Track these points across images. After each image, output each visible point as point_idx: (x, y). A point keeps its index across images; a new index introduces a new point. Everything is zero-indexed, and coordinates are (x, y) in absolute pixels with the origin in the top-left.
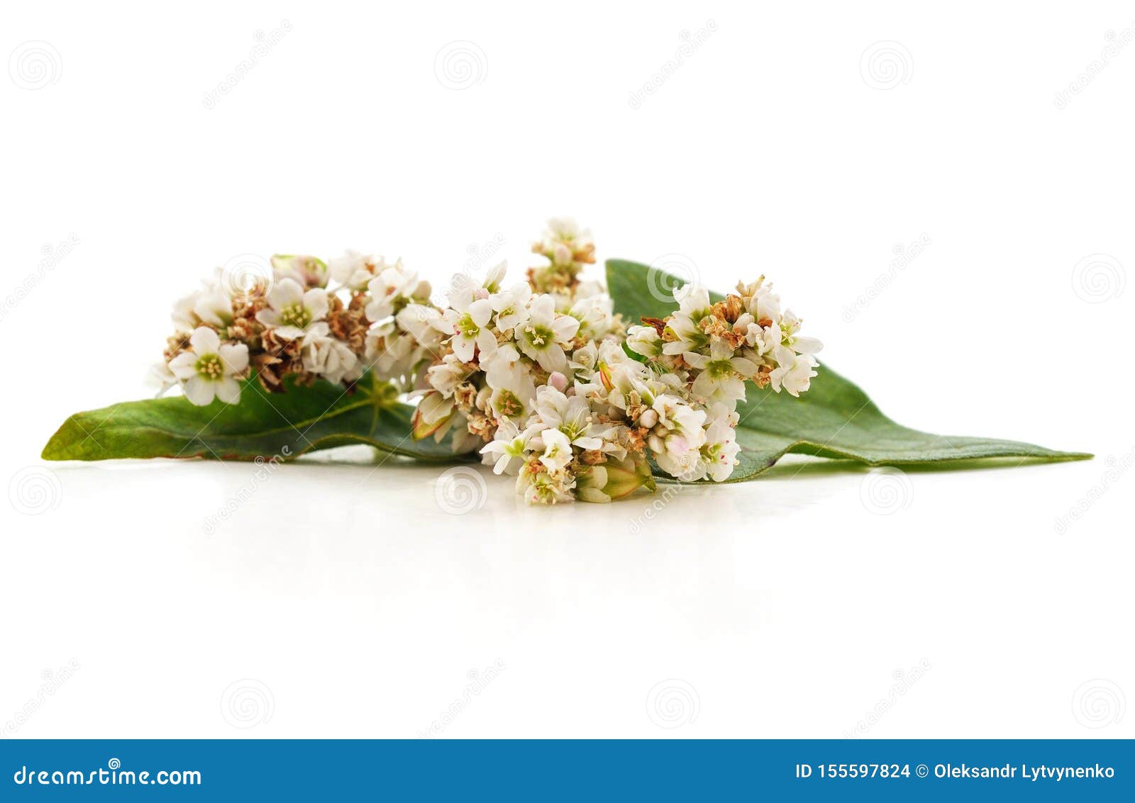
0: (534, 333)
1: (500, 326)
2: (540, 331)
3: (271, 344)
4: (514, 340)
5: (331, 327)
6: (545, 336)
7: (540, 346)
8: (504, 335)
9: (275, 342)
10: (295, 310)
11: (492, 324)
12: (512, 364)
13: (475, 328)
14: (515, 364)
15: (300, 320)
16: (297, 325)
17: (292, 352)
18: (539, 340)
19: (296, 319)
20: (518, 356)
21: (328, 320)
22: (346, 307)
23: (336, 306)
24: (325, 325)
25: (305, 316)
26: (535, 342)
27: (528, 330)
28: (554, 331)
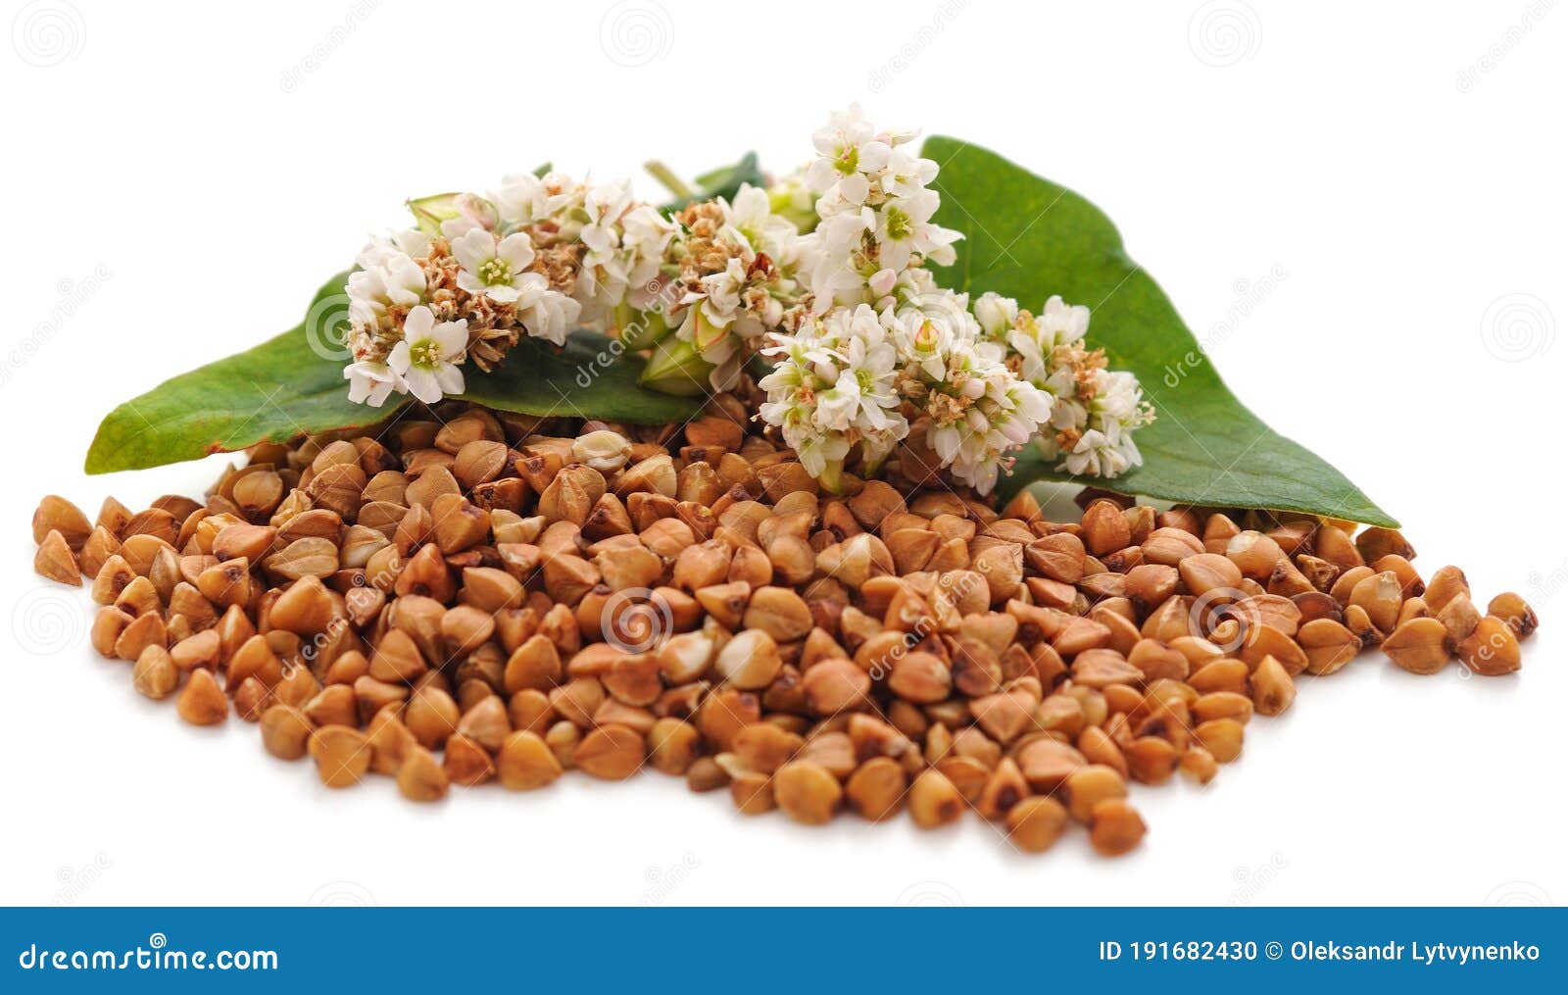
16: (504, 283)
19: (501, 275)
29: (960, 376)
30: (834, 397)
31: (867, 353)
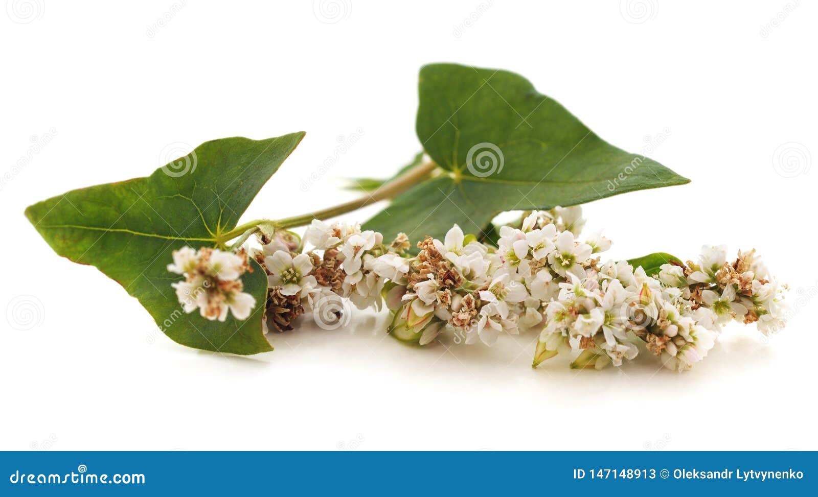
0: (561, 257)
1: (537, 256)
2: (566, 257)
3: (280, 300)
4: (548, 265)
5: (317, 279)
6: (570, 260)
7: (568, 266)
8: (540, 262)
9: (282, 297)
10: (290, 272)
11: (530, 256)
12: (547, 283)
13: (516, 259)
14: (549, 284)
15: (295, 279)
16: (293, 282)
17: (294, 302)
18: (565, 262)
19: (292, 278)
20: (551, 277)
21: (313, 273)
22: (322, 259)
23: (315, 260)
24: (312, 277)
25: (297, 275)
26: (563, 264)
27: (557, 256)
28: (575, 255)
29: (665, 322)
30: (589, 317)
31: (614, 305)
